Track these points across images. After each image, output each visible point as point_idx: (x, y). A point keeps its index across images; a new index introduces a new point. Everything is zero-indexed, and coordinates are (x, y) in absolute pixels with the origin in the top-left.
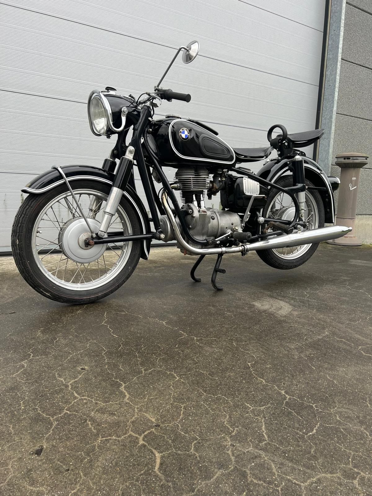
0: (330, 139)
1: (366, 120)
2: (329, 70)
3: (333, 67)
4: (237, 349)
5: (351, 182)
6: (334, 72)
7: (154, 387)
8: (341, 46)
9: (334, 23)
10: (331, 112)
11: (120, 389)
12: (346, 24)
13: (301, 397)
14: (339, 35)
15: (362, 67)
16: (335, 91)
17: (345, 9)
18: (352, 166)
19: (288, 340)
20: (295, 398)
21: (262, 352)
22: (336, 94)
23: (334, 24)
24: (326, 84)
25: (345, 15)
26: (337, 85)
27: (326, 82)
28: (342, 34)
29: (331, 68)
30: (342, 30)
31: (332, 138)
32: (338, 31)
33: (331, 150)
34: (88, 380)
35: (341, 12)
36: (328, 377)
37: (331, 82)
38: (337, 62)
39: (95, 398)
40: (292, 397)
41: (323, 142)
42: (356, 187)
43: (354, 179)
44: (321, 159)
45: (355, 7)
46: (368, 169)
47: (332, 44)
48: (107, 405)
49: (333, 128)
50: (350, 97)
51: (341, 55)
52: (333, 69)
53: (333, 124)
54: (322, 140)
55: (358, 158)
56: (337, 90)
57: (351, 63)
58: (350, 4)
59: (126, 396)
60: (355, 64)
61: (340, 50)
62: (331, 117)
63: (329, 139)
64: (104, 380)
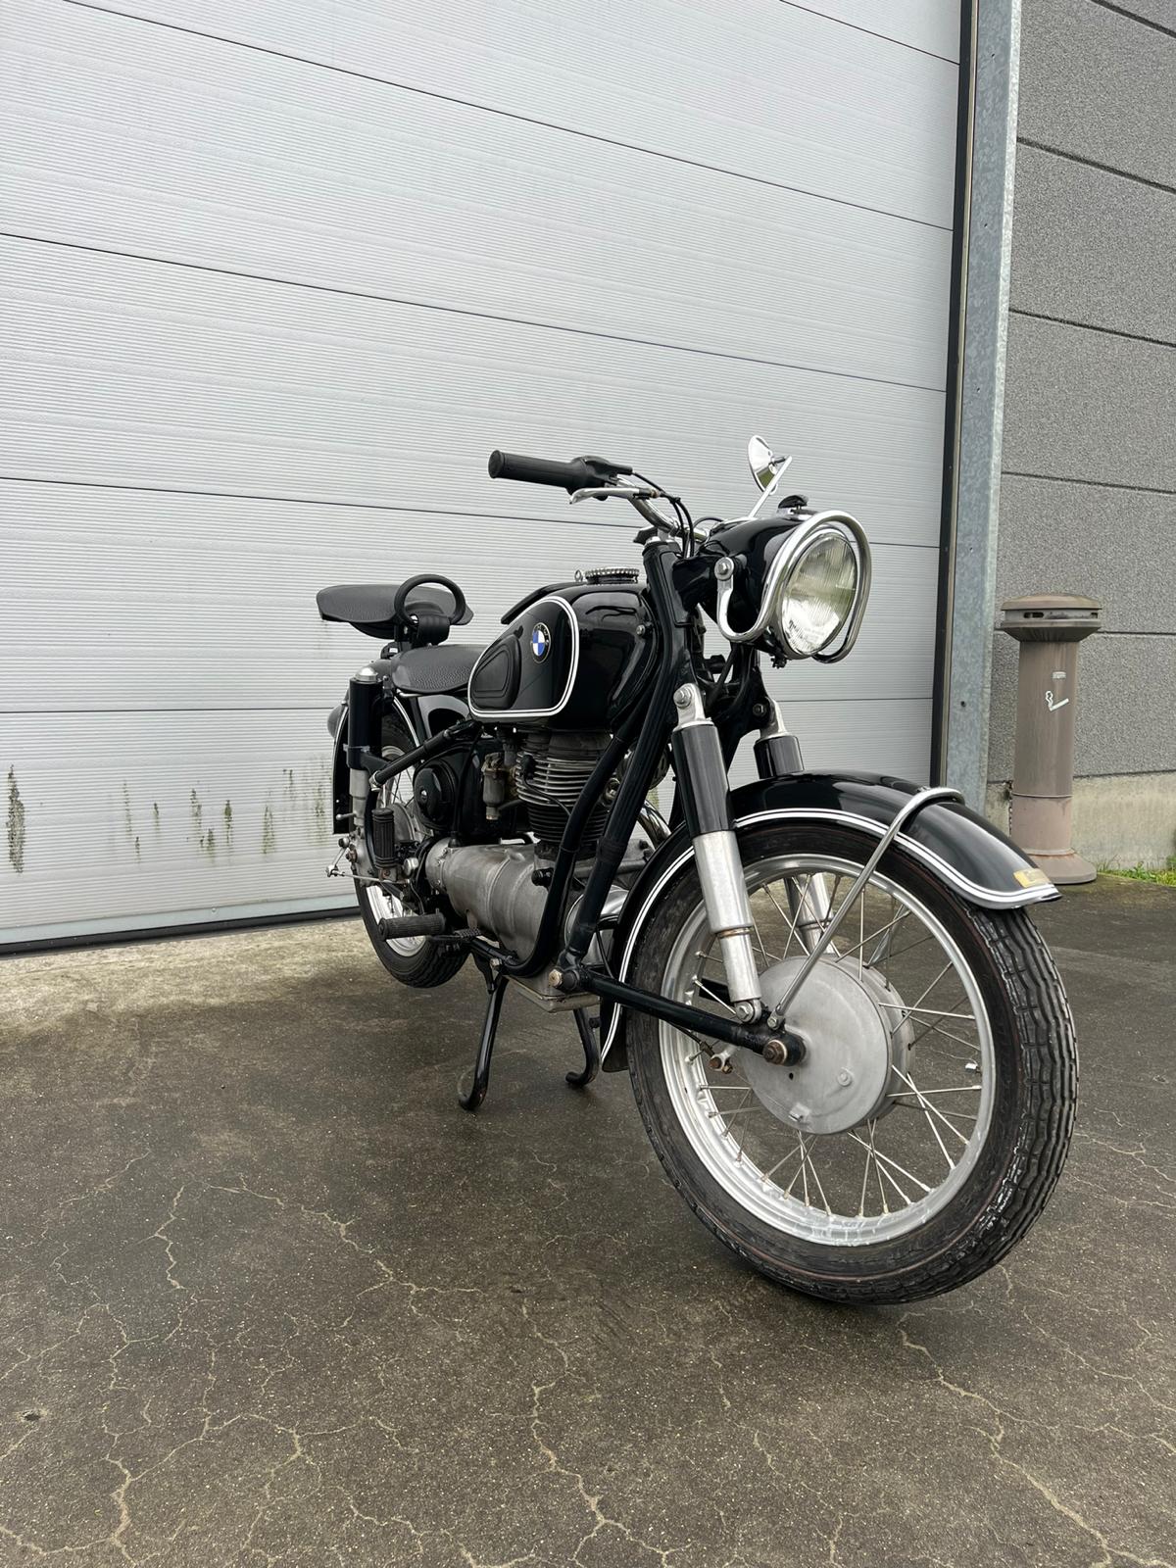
0: (986, 551)
1: (1101, 487)
2: (975, 344)
3: (986, 334)
4: (525, 1326)
5: (1052, 685)
6: (988, 350)
7: (214, 1487)
8: (1005, 271)
9: (983, 200)
10: (985, 470)
11: (114, 1495)
12: (1018, 206)
13: (637, 1526)
14: (998, 238)
15: (1078, 328)
16: (993, 405)
17: (1013, 161)
18: (1051, 637)
19: (694, 1292)
20: (620, 1525)
21: (597, 1340)
22: (998, 416)
23: (983, 206)
24: (965, 384)
25: (1017, 176)
26: (1000, 387)
27: (966, 377)
28: (1007, 234)
29: (978, 336)
30: (1007, 223)
31: (992, 550)
32: (996, 227)
33: (990, 585)
34: (32, 1461)
35: (1002, 168)
36: (756, 1443)
37: (980, 379)
38: (995, 319)
39: (28, 1528)
40: (612, 1522)
41: (965, 560)
42: (1067, 700)
43: (1059, 675)
44: (963, 611)
45: (1049, 150)
46: (1119, 636)
47: (979, 265)
48: (53, 1556)
49: (994, 517)
50: (1043, 420)
51: (1007, 298)
52: (985, 340)
53: (993, 506)
54: (963, 555)
55: (1066, 613)
56: (999, 402)
57: (1043, 320)
58: (1029, 143)
59: (120, 1522)
60: (1055, 320)
61: (1004, 285)
62: (986, 485)
63: (982, 551)
64: (77, 1462)
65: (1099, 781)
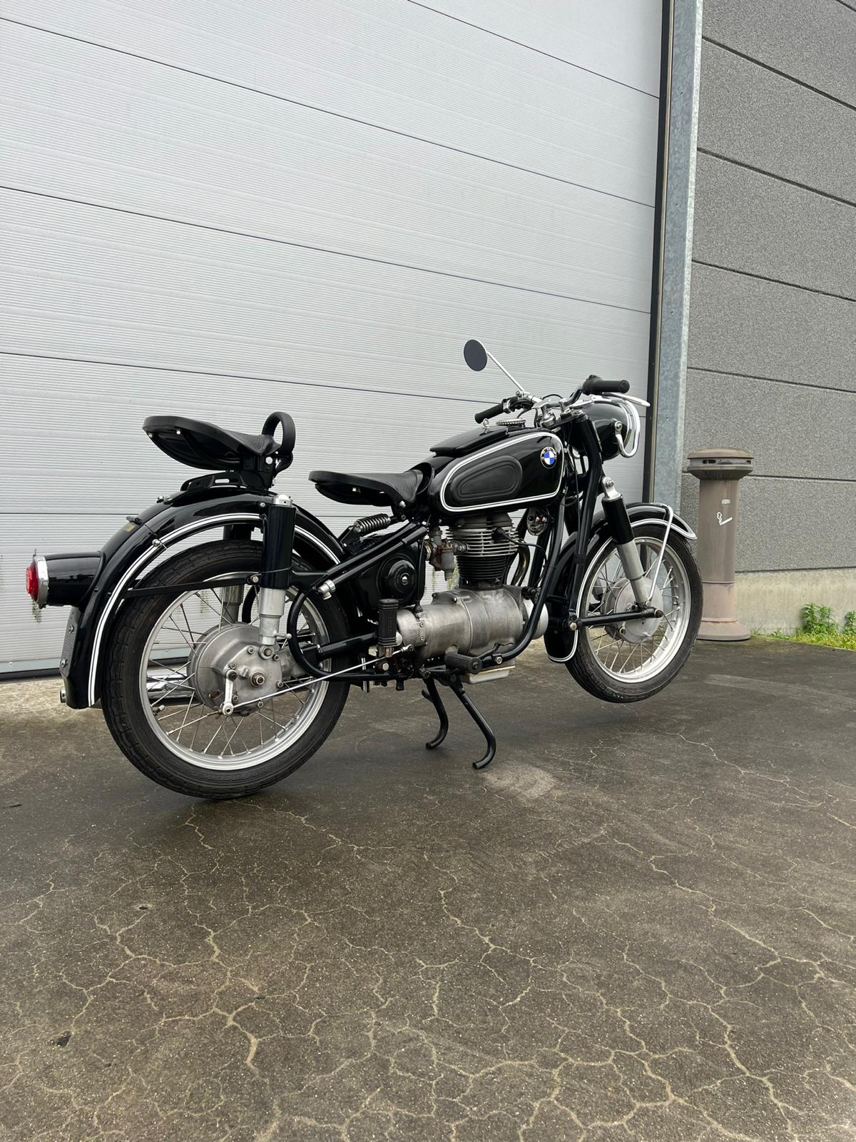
0: (677, 420)
1: (752, 379)
2: (669, 283)
3: (677, 276)
4: (428, 865)
5: (721, 508)
6: (678, 287)
7: (264, 936)
8: (689, 235)
9: (675, 188)
10: (677, 366)
11: (206, 940)
12: (698, 193)
13: (515, 947)
14: (685, 213)
15: (737, 274)
16: (682, 323)
17: (695, 163)
18: (721, 477)
19: (526, 847)
20: (504, 948)
21: (472, 870)
22: (685, 330)
23: (675, 192)
24: (663, 309)
25: (697, 173)
26: (686, 311)
27: (664, 304)
28: (691, 211)
29: (671, 277)
30: (691, 203)
31: (681, 419)
32: (683, 206)
33: (680, 442)
34: (152, 927)
35: (687, 167)
36: (574, 913)
37: (674, 306)
38: (683, 266)
39: (161, 956)
40: (499, 947)
41: (663, 426)
42: (731, 519)
43: (726, 502)
44: (661, 460)
45: (717, 156)
46: (763, 478)
47: (672, 231)
48: (180, 967)
49: (682, 397)
50: (714, 334)
51: (690, 253)
52: (677, 280)
53: (682, 390)
54: (661, 422)
55: (730, 460)
56: (686, 321)
57: (713, 268)
58: (705, 152)
59: (214, 952)
60: (722, 268)
61: (689, 244)
62: (677, 376)
63: (675, 420)
64: (179, 927)
65: (751, 574)
